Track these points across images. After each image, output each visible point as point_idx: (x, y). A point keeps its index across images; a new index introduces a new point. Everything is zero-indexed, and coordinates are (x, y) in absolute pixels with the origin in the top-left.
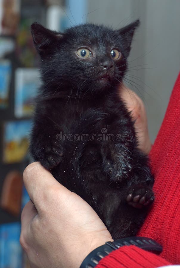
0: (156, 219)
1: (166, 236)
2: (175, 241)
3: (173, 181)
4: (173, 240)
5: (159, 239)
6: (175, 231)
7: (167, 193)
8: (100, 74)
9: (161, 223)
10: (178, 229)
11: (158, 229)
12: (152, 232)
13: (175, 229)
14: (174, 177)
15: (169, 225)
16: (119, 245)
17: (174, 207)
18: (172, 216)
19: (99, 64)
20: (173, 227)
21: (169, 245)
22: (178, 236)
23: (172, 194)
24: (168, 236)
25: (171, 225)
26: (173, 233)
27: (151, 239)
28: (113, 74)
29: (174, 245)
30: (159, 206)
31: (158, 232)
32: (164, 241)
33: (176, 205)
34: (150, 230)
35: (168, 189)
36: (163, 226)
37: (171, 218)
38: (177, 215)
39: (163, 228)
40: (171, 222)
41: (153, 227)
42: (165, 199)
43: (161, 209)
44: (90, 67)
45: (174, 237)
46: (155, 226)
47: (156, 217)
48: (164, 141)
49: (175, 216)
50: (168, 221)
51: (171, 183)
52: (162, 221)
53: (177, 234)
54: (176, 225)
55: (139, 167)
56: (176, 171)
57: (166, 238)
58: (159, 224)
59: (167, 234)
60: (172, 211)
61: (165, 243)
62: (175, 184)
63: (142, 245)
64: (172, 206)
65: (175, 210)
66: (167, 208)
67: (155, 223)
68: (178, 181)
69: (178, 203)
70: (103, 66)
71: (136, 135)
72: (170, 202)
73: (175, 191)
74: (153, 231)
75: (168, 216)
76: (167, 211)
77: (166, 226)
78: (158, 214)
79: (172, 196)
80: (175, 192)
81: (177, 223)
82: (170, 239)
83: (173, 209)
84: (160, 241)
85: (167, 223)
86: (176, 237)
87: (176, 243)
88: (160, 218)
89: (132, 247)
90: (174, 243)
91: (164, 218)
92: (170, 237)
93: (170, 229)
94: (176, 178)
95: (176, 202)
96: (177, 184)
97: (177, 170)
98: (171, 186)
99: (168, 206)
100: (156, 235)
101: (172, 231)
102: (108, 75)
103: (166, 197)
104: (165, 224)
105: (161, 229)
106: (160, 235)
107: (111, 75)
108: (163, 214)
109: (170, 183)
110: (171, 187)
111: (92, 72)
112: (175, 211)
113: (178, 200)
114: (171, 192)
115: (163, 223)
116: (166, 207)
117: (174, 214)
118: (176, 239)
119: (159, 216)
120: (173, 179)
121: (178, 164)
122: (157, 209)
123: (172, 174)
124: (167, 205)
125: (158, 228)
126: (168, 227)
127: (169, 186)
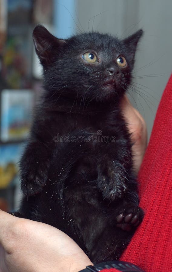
0: (139, 245)
1: (151, 261)
2: (159, 265)
3: (153, 204)
4: (157, 264)
5: (142, 264)
6: (159, 255)
7: (148, 217)
8: (106, 80)
9: (145, 249)
10: (162, 253)
11: (142, 255)
12: (135, 258)
13: (159, 253)
14: (154, 199)
15: (153, 250)
16: (99, 269)
17: (157, 231)
18: (156, 240)
19: (105, 69)
20: (157, 251)
21: (153, 270)
22: (162, 260)
23: (154, 217)
24: (152, 261)
25: (155, 249)
26: (157, 257)
27: (134, 265)
28: (119, 80)
29: (158, 270)
30: (142, 231)
31: (142, 258)
32: (147, 267)
33: (159, 229)
34: (133, 256)
35: (150, 212)
36: (147, 251)
37: (155, 243)
38: (160, 239)
39: (147, 253)
40: (155, 246)
41: (137, 253)
42: (147, 223)
43: (144, 234)
44: (96, 72)
45: (158, 261)
46: (139, 252)
47: (139, 243)
48: (149, 166)
49: (159, 240)
50: (152, 245)
51: (152, 207)
52: (146, 246)
53: (161, 258)
54: (160, 249)
55: (130, 193)
56: (156, 194)
57: (150, 263)
58: (142, 249)
59: (151, 259)
60: (155, 235)
61: (149, 268)
62: (156, 207)
63: (124, 268)
64: (155, 230)
65: (158, 233)
66: (151, 232)
67: (138, 249)
68: (158, 204)
69: (160, 227)
70: (109, 71)
71: (133, 158)
72: (153, 226)
73: (157, 214)
74: (137, 257)
75: (152, 240)
76: (150, 236)
77: (150, 251)
78: (141, 240)
79: (154, 220)
80: (157, 216)
81: (160, 247)
82: (154, 263)
83: (156, 233)
84: (143, 267)
85: (151, 248)
86: (161, 261)
87: (160, 267)
88: (144, 243)
89: (113, 270)
90: (159, 267)
91: (148, 243)
92: (154, 262)
93: (154, 253)
94: (157, 201)
95: (158, 225)
96: (158, 206)
97: (157, 192)
98: (151, 209)
99: (152, 230)
100: (140, 261)
101: (156, 256)
102: (114, 81)
103: (148, 221)
104: (149, 249)
105: (145, 255)
106: (143, 260)
107: (117, 81)
108: (147, 239)
109: (150, 207)
110: (152, 211)
111: (97, 77)
112: (158, 235)
113: (159, 224)
114: (153, 216)
115: (147, 248)
116: (149, 232)
117: (158, 238)
118: (160, 264)
119: (142, 241)
120: (154, 202)
121: (158, 186)
122: (140, 234)
123: (152, 197)
124: (150, 230)
125: (142, 253)
126: (153, 252)
127: (151, 210)
